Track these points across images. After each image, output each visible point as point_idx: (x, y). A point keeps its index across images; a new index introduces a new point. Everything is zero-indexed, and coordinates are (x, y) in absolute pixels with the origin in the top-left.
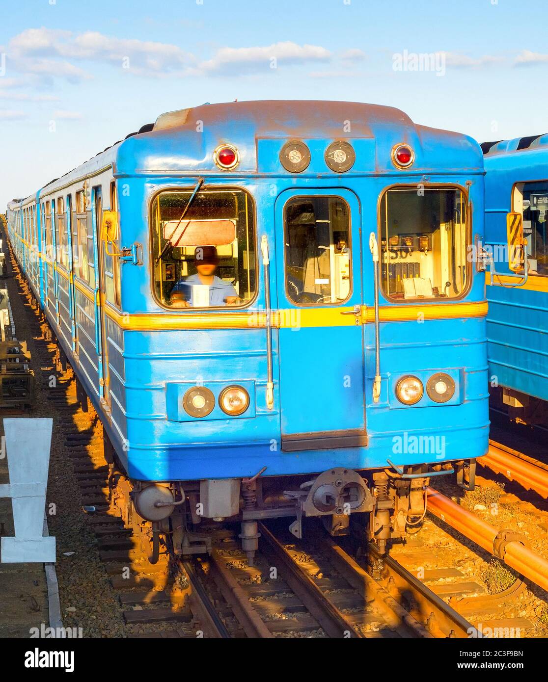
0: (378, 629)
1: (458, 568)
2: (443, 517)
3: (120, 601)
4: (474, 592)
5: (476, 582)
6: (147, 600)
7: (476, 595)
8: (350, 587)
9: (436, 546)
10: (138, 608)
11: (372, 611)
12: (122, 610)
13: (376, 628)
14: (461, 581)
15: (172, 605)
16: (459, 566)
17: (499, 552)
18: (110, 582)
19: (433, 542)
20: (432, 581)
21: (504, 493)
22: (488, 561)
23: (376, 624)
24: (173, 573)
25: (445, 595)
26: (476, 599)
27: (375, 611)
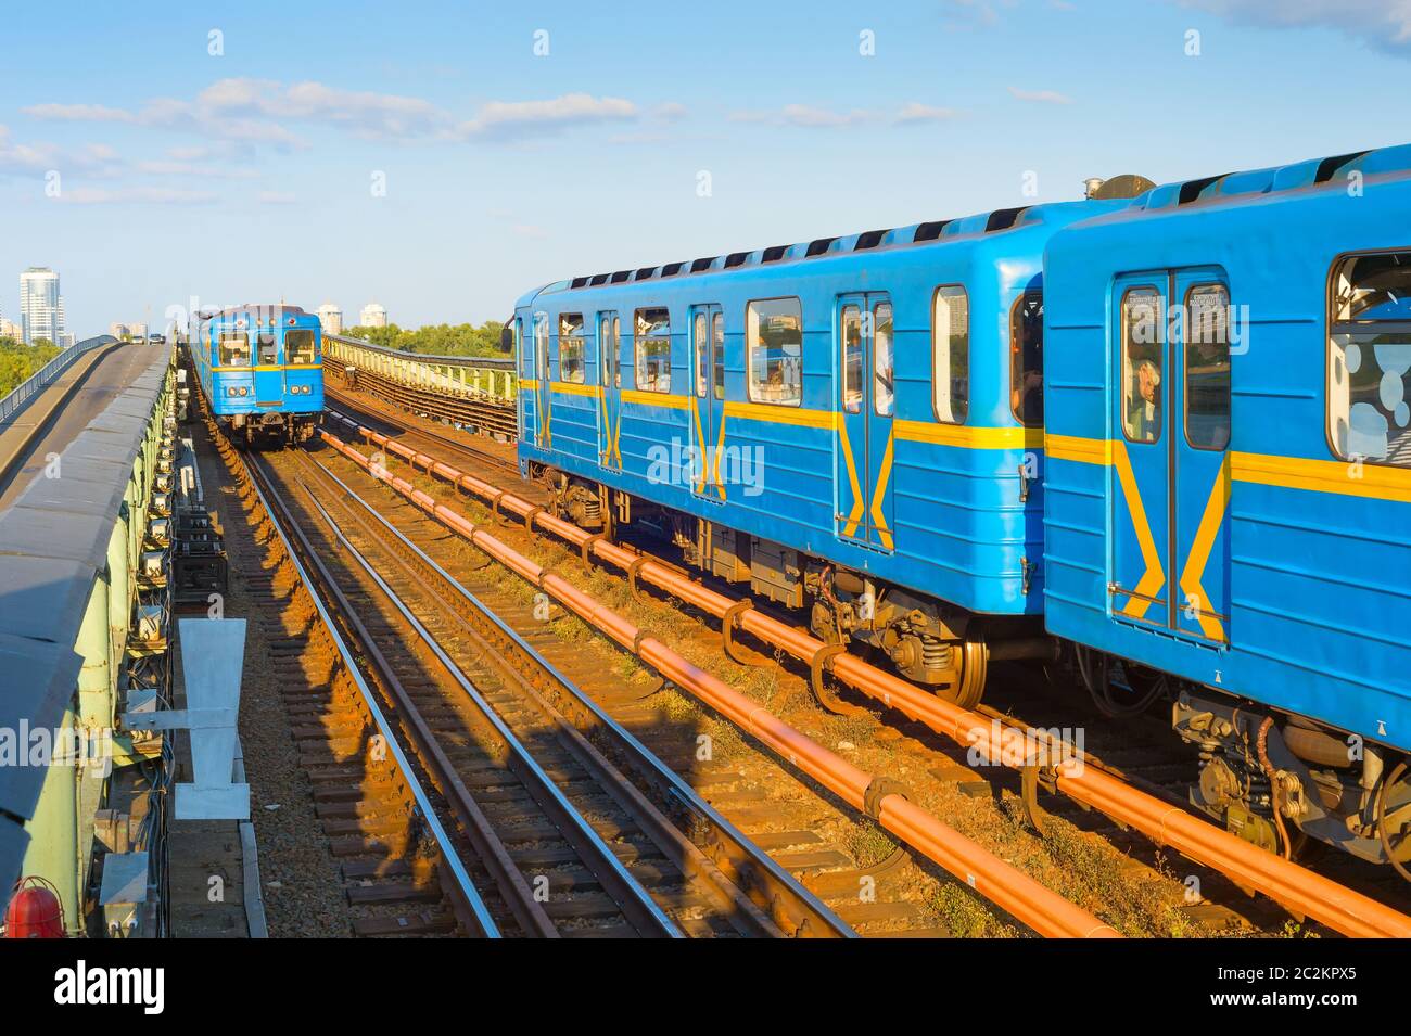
0: (701, 917)
1: (815, 831)
2: (793, 758)
3: (342, 873)
4: (837, 865)
5: (840, 851)
6: (380, 872)
7: (839, 869)
8: (662, 856)
9: (785, 799)
10: (368, 883)
11: (693, 891)
12: (345, 886)
13: (699, 914)
14: (819, 850)
15: (413, 880)
16: (816, 828)
17: (872, 809)
18: (330, 848)
19: (779, 795)
20: (777, 849)
21: (880, 725)
22: (857, 822)
23: (699, 908)
24: (416, 836)
25: (795, 870)
26: (837, 876)
27: (697, 890)
